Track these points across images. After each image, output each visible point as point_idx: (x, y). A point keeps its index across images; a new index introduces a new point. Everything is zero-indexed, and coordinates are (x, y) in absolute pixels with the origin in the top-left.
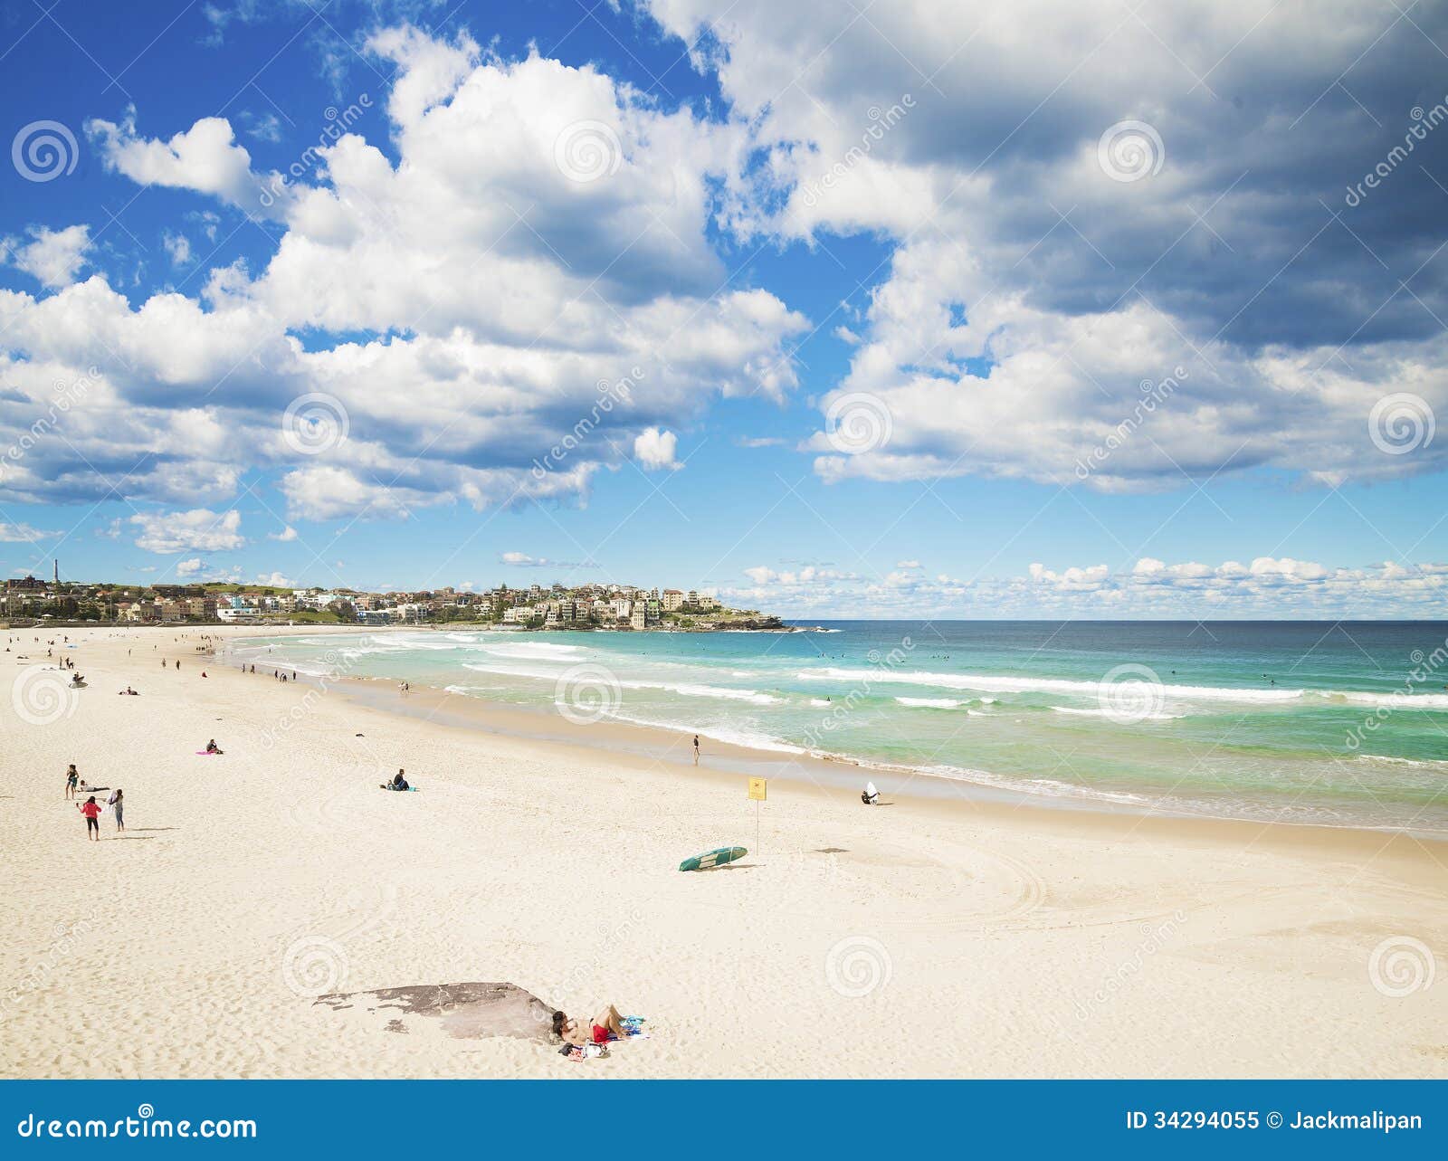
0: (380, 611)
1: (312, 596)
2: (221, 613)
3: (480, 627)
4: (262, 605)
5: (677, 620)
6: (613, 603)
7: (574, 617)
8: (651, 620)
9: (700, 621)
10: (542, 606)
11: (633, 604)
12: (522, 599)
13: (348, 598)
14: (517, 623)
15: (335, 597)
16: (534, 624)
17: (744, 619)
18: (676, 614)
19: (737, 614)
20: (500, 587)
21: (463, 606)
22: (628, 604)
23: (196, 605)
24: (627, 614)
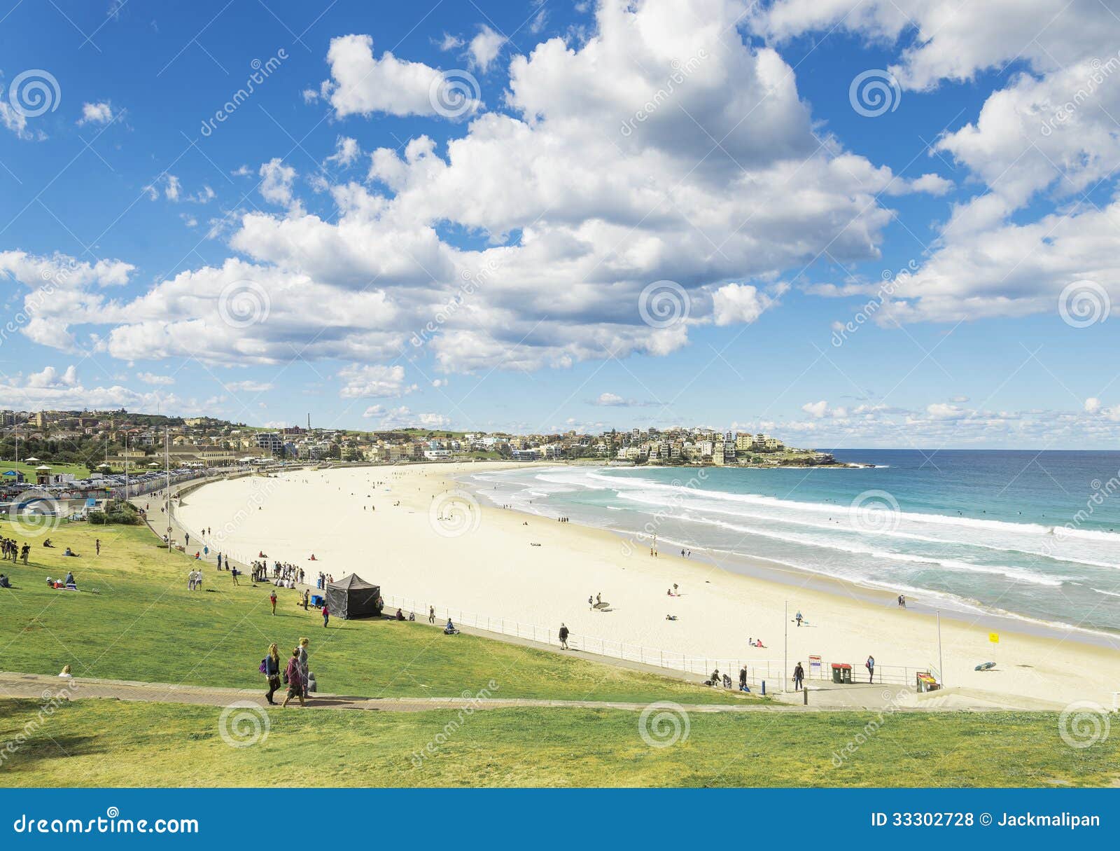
0: (528, 450)
1: (479, 439)
2: (427, 454)
3: (601, 462)
4: (449, 447)
5: (749, 457)
6: (698, 445)
7: (670, 455)
8: (728, 458)
9: (767, 458)
10: (646, 446)
11: (714, 445)
12: (628, 440)
13: (504, 440)
14: (628, 460)
15: (495, 440)
16: (640, 460)
17: (803, 457)
18: (749, 453)
19: (797, 453)
20: (611, 431)
21: (584, 446)
22: (709, 445)
23: (409, 448)
24: (709, 453)
